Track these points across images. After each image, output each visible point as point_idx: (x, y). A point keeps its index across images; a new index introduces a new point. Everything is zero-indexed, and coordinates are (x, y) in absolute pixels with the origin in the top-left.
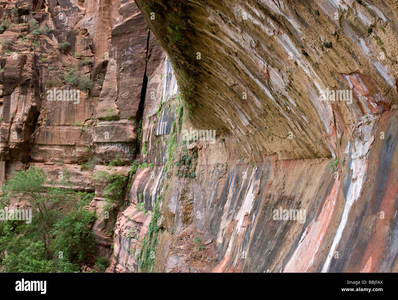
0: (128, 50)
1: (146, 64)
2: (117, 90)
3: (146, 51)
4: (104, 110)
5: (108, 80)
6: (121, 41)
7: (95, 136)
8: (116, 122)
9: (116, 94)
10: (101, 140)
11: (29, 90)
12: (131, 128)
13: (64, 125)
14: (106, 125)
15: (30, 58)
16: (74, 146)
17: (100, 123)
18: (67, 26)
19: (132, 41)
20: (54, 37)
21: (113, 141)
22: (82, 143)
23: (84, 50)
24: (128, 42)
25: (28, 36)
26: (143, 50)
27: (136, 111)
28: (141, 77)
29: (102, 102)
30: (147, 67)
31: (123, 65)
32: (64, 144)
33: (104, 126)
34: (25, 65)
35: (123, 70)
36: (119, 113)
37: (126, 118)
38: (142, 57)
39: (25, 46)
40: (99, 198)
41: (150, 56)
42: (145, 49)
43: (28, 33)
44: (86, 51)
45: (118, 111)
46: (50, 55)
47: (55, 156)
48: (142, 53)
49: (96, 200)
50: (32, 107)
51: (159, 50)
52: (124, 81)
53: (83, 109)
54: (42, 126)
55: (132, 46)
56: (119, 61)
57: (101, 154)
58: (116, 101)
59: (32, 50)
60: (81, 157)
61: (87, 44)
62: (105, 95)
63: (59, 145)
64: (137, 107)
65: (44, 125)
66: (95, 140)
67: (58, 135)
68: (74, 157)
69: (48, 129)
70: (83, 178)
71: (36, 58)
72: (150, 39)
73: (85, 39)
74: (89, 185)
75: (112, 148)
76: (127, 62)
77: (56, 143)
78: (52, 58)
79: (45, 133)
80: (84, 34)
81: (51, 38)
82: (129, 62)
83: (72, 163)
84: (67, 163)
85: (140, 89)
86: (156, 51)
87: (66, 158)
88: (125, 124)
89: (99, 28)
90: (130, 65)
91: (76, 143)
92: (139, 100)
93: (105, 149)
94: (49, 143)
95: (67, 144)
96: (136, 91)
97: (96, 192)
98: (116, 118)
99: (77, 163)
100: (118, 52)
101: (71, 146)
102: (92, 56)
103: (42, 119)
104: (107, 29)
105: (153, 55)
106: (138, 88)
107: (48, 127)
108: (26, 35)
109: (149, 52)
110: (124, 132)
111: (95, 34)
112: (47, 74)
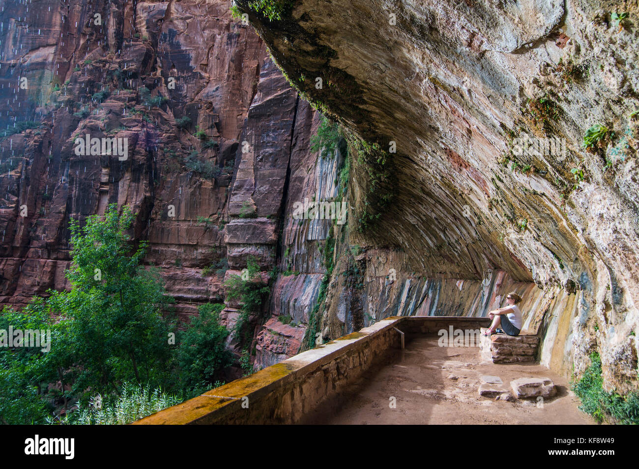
0: (268, 135)
1: (290, 154)
2: (254, 183)
3: (290, 138)
4: (239, 206)
5: (242, 170)
6: (260, 124)
7: (227, 236)
8: (253, 220)
9: (253, 187)
10: (235, 241)
11: (142, 177)
12: (270, 228)
13: (185, 220)
14: (241, 224)
15: (142, 136)
16: (195, 247)
17: (234, 221)
18: (186, 97)
19: (274, 125)
20: (168, 109)
21: (249, 242)
22: (206, 242)
23: (208, 128)
24: (268, 126)
25: (138, 107)
26: (286, 136)
27: (278, 208)
28: (285, 168)
29: (236, 196)
30: (292, 158)
31: (262, 153)
32: (183, 243)
33: (239, 224)
34: (137, 146)
35: (261, 159)
36: (257, 210)
37: (265, 216)
38: (285, 145)
39: (135, 121)
40: (230, 309)
41: (295, 145)
42: (289, 136)
43: (136, 104)
44: (210, 130)
45: (255, 207)
46: (166, 133)
47: (172, 258)
48: (286, 140)
49: (226, 311)
50: (146, 197)
51: (306, 138)
52: (261, 172)
53: (207, 201)
54: (157, 221)
55: (274, 131)
56: (257, 147)
57: (234, 257)
58: (252, 195)
59: (143, 126)
60: (204, 259)
61: (212, 121)
62: (240, 188)
63: (176, 245)
64: (279, 204)
65: (159, 219)
66: (227, 240)
67: (176, 231)
68: (195, 259)
69: (164, 225)
70: (207, 284)
71: (148, 136)
72: (296, 125)
73: (209, 116)
74: (214, 293)
75: (247, 250)
76: (267, 150)
77: (173, 242)
78: (169, 137)
79: (161, 229)
80: (208, 109)
81: (165, 111)
82: (270, 150)
83: (192, 266)
84: (186, 267)
85: (282, 182)
86: (303, 140)
87: (185, 260)
88: (263, 223)
89: (227, 101)
90: (271, 154)
91: (198, 243)
92: (282, 195)
93: (239, 252)
94: (165, 241)
95: (187, 243)
96: (278, 186)
97: (225, 302)
98: (254, 215)
99: (198, 266)
100: (255, 138)
101: (192, 246)
102: (218, 137)
103: (156, 213)
104: (237, 103)
105: (299, 144)
106: (281, 182)
107: (164, 222)
108: (134, 105)
109: (294, 139)
110: (263, 232)
111: (222, 109)
112: (163, 157)
